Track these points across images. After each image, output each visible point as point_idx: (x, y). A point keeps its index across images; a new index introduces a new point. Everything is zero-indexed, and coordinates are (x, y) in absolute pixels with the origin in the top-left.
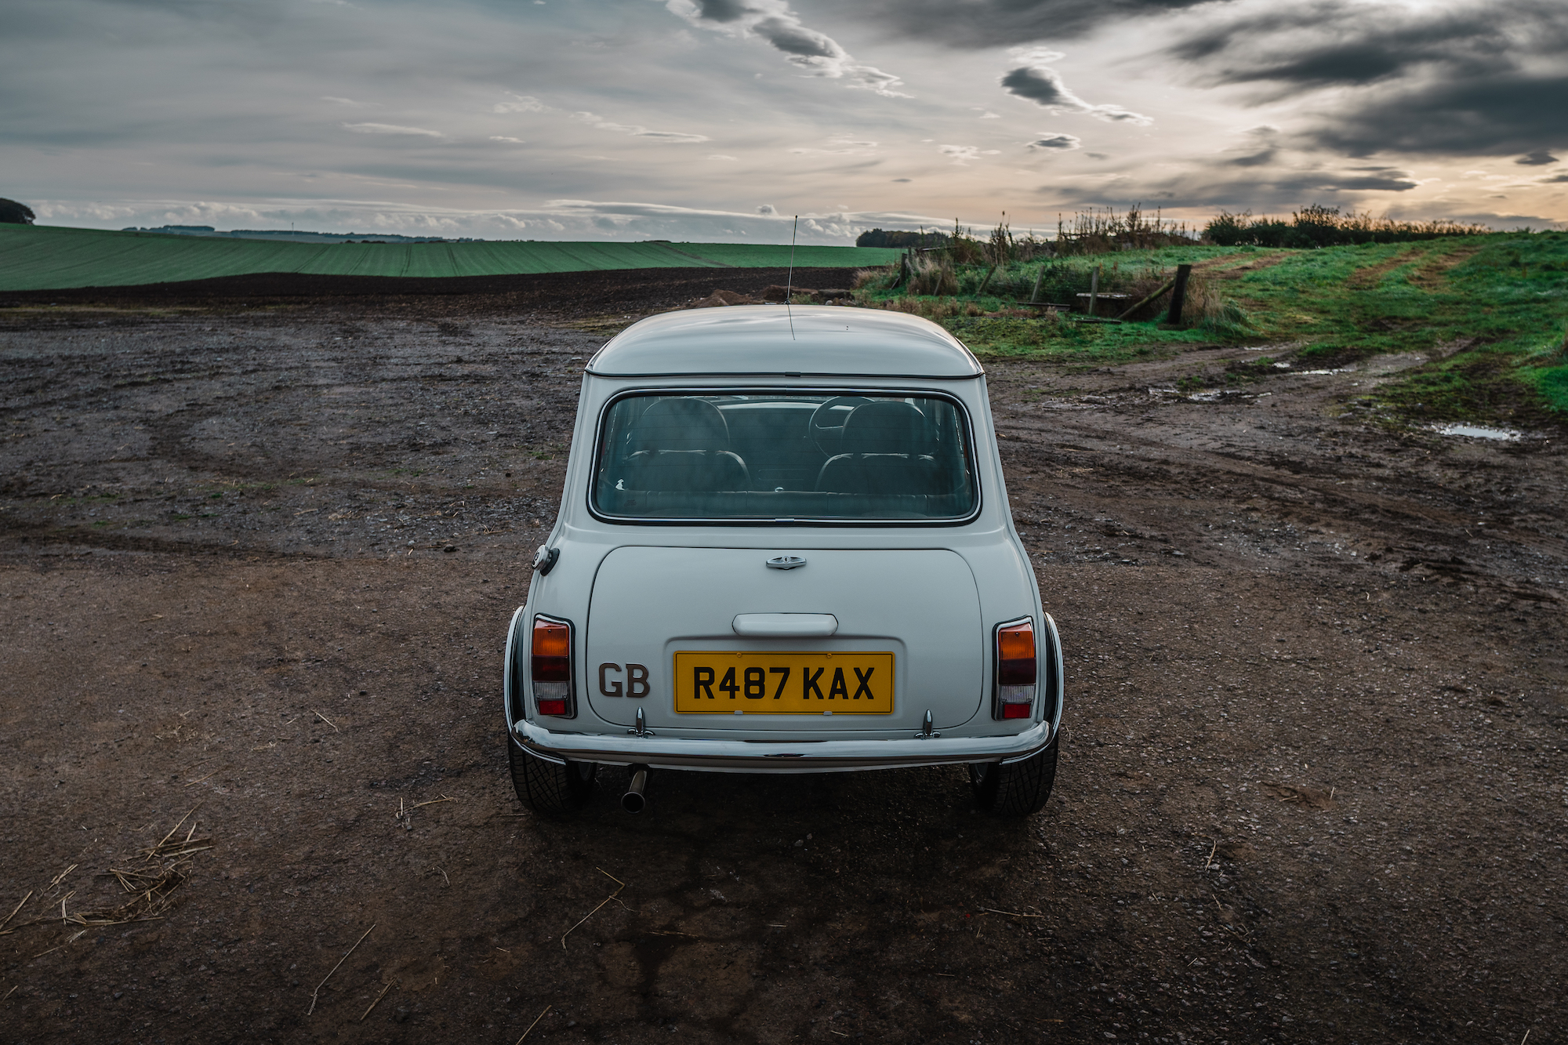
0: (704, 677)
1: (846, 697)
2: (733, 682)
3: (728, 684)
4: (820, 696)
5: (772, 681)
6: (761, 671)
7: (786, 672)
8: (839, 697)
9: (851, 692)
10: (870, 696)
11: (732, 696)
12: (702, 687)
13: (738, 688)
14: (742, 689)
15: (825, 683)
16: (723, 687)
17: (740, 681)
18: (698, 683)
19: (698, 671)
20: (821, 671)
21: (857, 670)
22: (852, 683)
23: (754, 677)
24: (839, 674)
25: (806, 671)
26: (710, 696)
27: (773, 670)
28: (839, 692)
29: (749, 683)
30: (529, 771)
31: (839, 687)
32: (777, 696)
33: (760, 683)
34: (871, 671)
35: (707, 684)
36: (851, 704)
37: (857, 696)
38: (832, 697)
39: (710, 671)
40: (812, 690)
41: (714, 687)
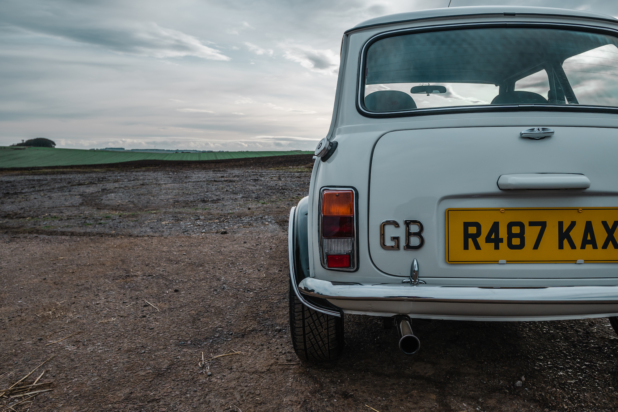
0: (472, 230)
1: (595, 247)
2: (497, 235)
3: (493, 237)
4: (573, 247)
5: (531, 233)
6: (521, 225)
7: (543, 225)
8: (589, 247)
9: (600, 242)
10: (616, 246)
11: (497, 247)
12: (470, 240)
13: (501, 240)
14: (505, 241)
15: (577, 235)
16: (488, 240)
17: (503, 233)
18: (467, 236)
19: (467, 225)
20: (573, 224)
21: (605, 224)
22: (601, 235)
23: (516, 230)
24: (589, 227)
25: (561, 224)
26: (478, 247)
27: (532, 224)
28: (589, 242)
29: (511, 236)
30: (306, 324)
31: (589, 238)
32: (536, 247)
33: (521, 235)
34: (616, 223)
35: (475, 237)
36: (600, 253)
37: (605, 246)
38: (583, 247)
39: (478, 225)
40: (566, 242)
41: (481, 240)
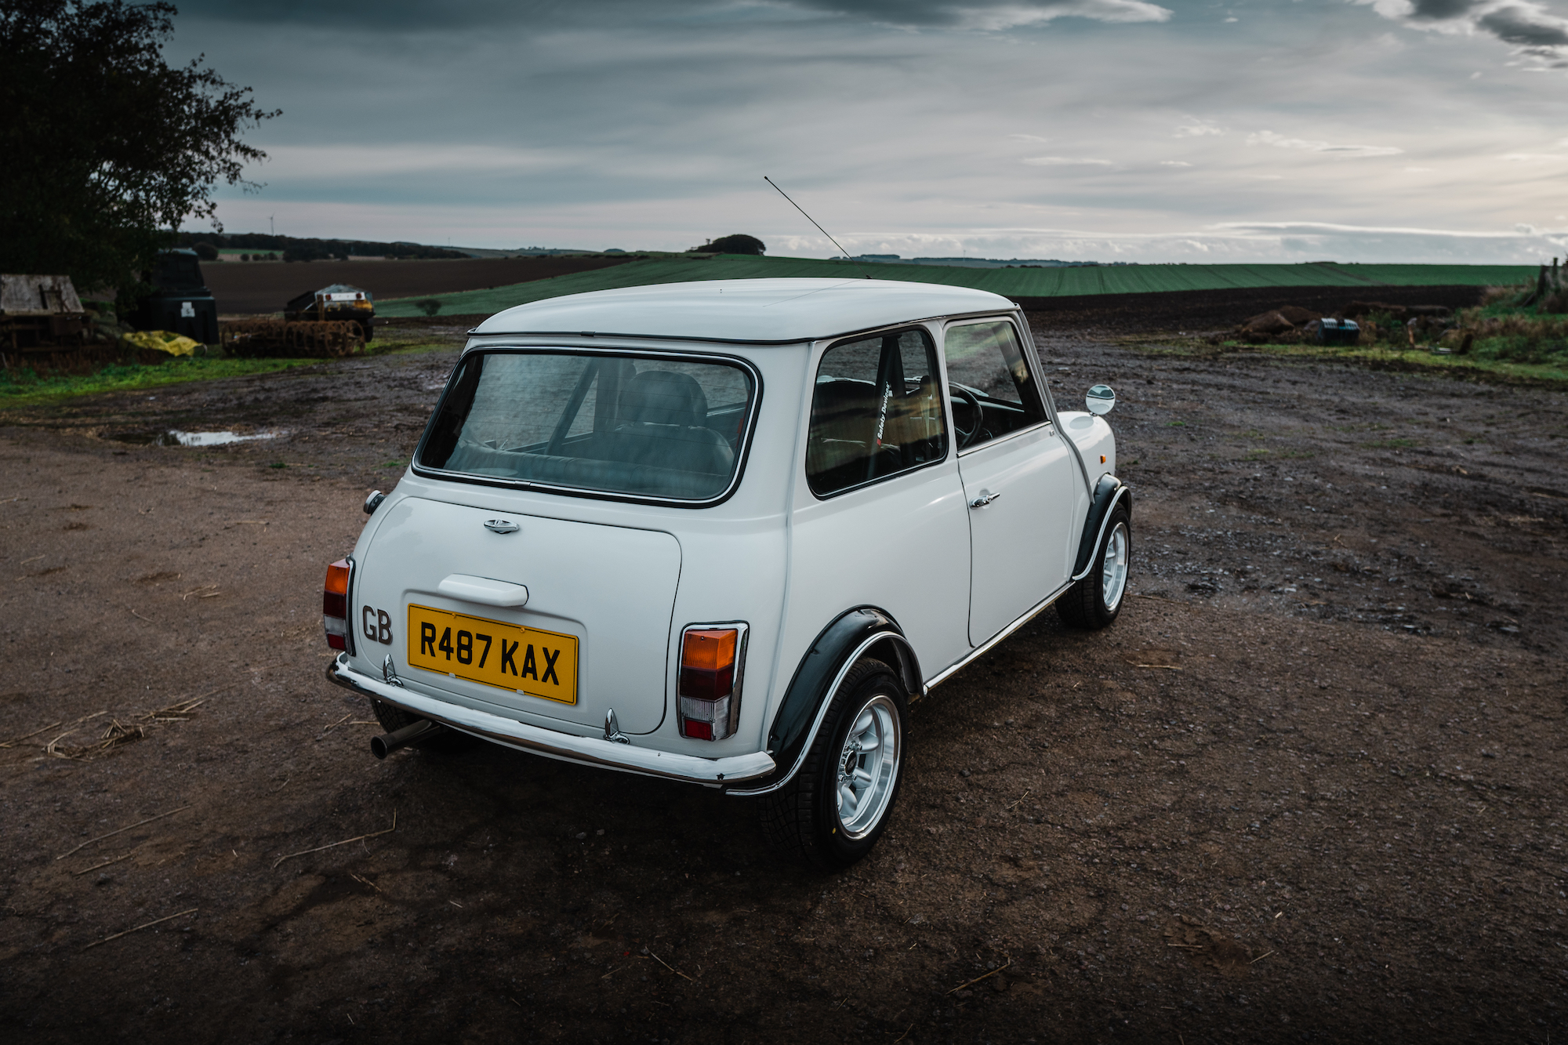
0: (429, 633)
1: (535, 677)
2: (449, 643)
3: (445, 644)
4: (515, 673)
5: (478, 647)
6: (468, 635)
7: (488, 639)
8: (530, 675)
9: (541, 673)
10: (556, 682)
11: (448, 658)
12: (426, 643)
13: (452, 650)
14: (455, 651)
15: (519, 658)
16: (441, 648)
17: (454, 644)
18: (424, 638)
19: (425, 626)
20: (516, 645)
21: (545, 650)
22: (541, 665)
23: (465, 641)
24: (530, 652)
25: (504, 642)
26: (433, 654)
27: (479, 637)
28: (530, 671)
29: (461, 647)
31: (530, 666)
32: (481, 665)
33: (469, 648)
34: (557, 653)
35: (431, 640)
36: (539, 686)
37: (545, 679)
38: (524, 675)
39: (432, 627)
40: (508, 664)
41: (436, 645)
